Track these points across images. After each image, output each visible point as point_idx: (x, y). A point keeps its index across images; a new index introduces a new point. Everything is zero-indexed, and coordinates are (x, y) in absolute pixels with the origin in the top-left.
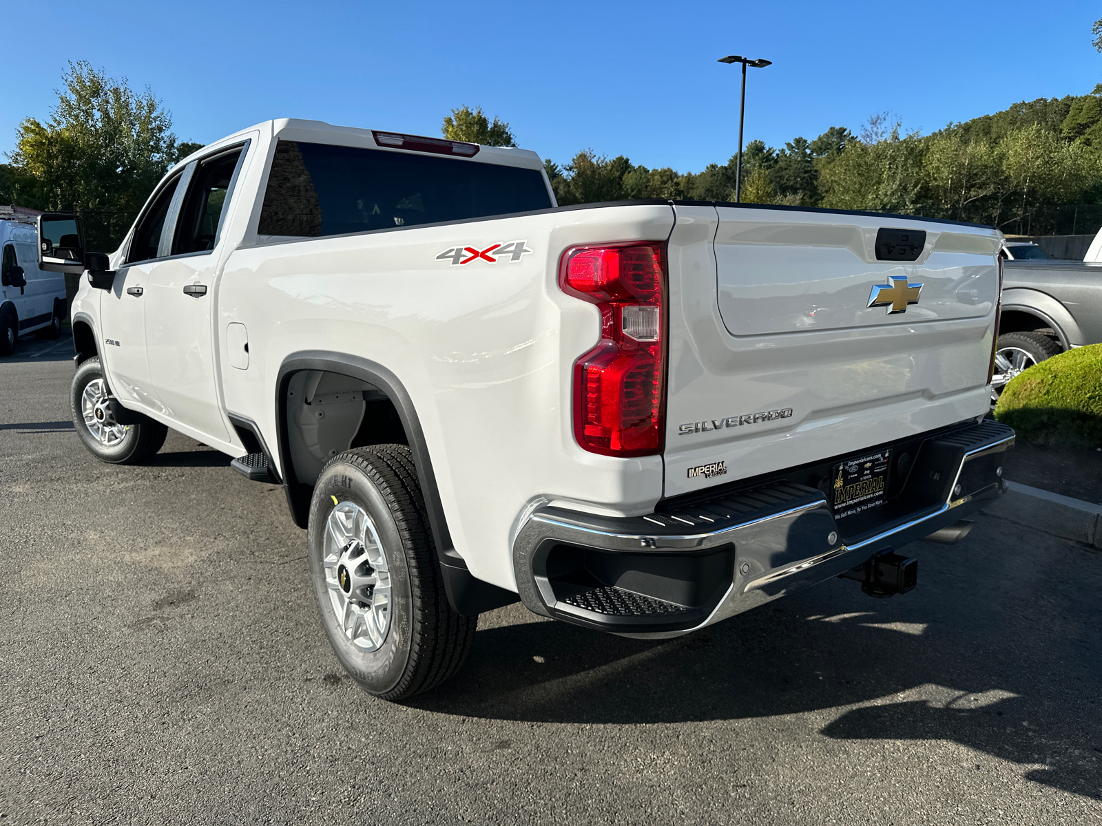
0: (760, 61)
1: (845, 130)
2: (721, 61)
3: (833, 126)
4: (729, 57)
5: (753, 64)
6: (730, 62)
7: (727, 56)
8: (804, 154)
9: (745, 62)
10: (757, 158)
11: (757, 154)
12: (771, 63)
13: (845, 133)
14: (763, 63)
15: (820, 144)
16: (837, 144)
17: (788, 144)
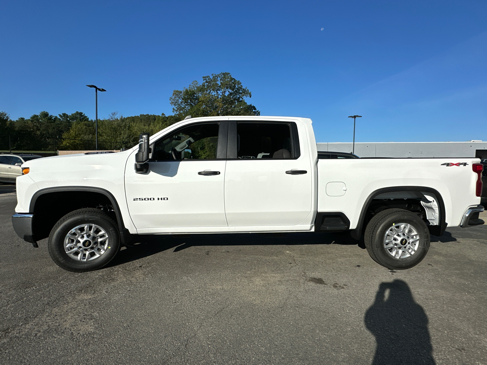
0: (102, 89)
1: (82, 113)
2: (87, 86)
3: (78, 111)
4: (92, 85)
5: (99, 90)
6: (91, 87)
7: (91, 85)
8: (67, 120)
9: (97, 88)
10: (45, 118)
11: (46, 117)
12: (106, 91)
13: (83, 114)
14: (103, 90)
15: (73, 117)
16: (79, 118)
17: (60, 115)
